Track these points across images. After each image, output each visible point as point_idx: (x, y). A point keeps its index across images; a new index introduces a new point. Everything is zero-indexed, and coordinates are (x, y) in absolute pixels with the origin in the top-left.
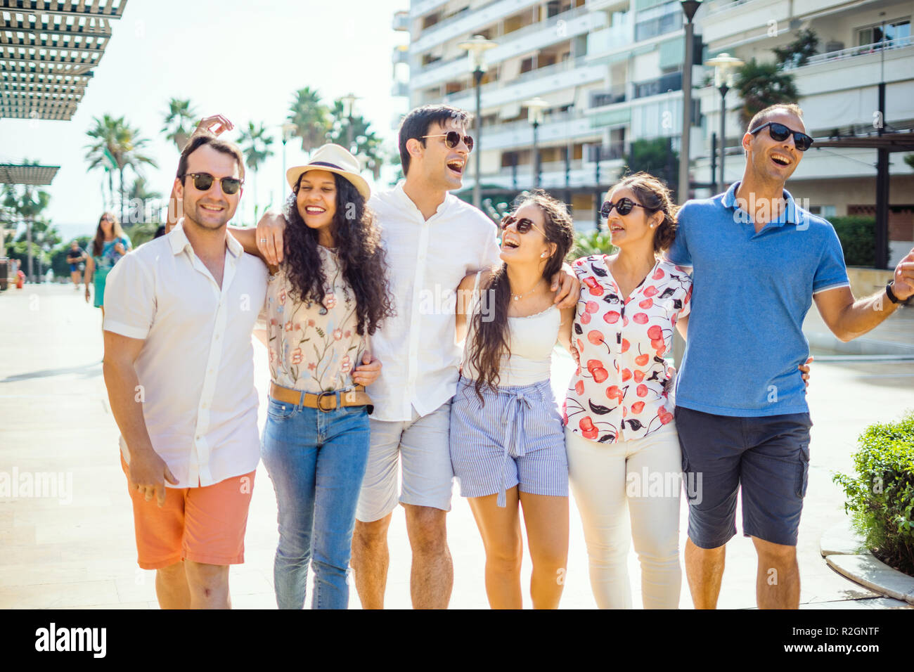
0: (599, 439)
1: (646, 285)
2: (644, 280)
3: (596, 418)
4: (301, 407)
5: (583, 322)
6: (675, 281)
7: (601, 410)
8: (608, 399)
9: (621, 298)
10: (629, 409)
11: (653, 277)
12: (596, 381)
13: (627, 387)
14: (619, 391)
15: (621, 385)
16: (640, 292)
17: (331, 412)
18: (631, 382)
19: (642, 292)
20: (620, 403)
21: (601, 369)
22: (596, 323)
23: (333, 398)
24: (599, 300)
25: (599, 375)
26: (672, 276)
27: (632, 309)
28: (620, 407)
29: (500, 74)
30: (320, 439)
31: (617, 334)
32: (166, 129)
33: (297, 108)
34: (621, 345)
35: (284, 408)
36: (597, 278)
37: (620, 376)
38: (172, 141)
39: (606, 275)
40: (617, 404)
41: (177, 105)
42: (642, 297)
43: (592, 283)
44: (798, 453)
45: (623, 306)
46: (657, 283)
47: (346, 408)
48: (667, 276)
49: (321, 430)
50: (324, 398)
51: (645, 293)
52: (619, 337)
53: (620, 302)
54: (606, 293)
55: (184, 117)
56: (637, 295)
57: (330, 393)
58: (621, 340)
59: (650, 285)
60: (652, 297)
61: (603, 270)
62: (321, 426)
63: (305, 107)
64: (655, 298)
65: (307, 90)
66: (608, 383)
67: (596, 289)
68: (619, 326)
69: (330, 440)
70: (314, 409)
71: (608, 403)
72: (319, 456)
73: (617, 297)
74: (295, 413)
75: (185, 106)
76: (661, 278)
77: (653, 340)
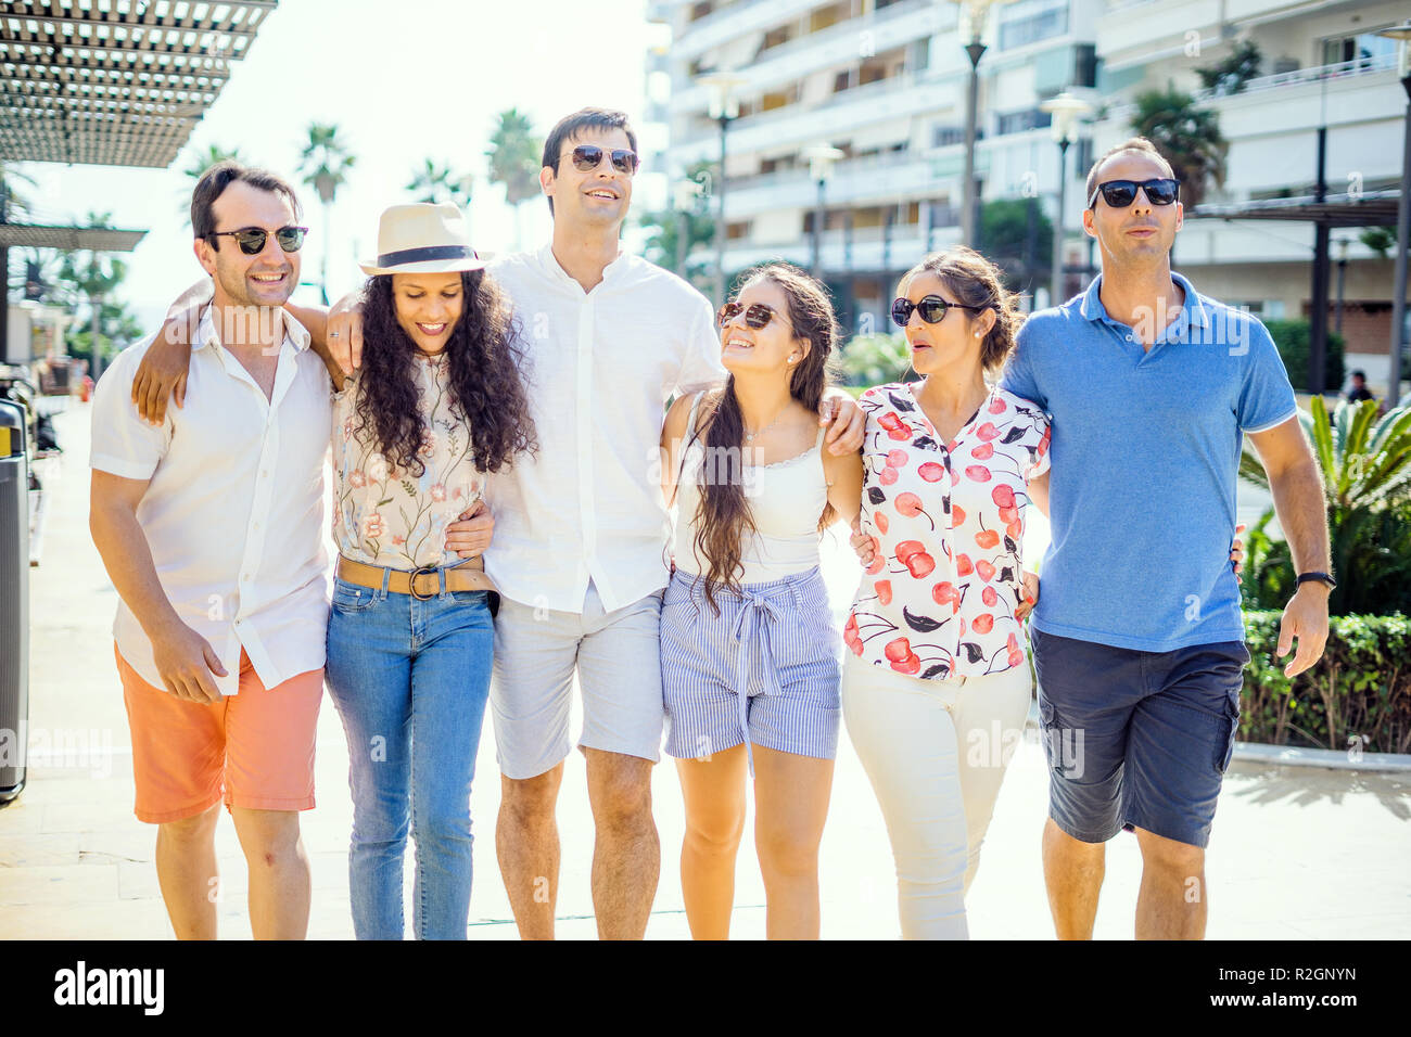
0: (922, 672)
1: (979, 421)
2: (976, 414)
3: (916, 637)
4: (384, 593)
5: (885, 482)
6: (1023, 416)
7: (924, 624)
8: (937, 605)
9: (939, 442)
10: (969, 624)
11: (990, 410)
12: (915, 576)
13: (967, 586)
14: (954, 591)
15: (956, 581)
16: (971, 431)
17: (433, 601)
18: (973, 578)
19: (975, 433)
20: (955, 611)
21: (923, 554)
22: (907, 480)
23: (434, 578)
24: (906, 446)
25: (918, 565)
26: (1019, 410)
27: (961, 459)
28: (956, 619)
29: (801, 94)
30: (415, 642)
31: (944, 497)
32: (301, 168)
33: (498, 140)
34: (951, 515)
35: (358, 593)
36: (900, 414)
37: (953, 566)
38: (311, 186)
39: (913, 410)
40: (951, 615)
41: (318, 133)
42: (975, 442)
43: (891, 422)
44: (1221, 703)
45: (945, 454)
46: (997, 420)
47: (455, 594)
48: (1011, 410)
49: (415, 629)
50: (421, 578)
51: (980, 434)
52: (946, 503)
53: (938, 449)
54: (917, 435)
55: (330, 149)
56: (968, 439)
57: (429, 570)
58: (951, 507)
59: (985, 422)
60: (993, 441)
61: (908, 403)
62: (417, 623)
63: (511, 138)
64: (996, 443)
65: (513, 113)
66: (934, 578)
67: (899, 430)
68: (945, 486)
69: (431, 644)
70: (405, 595)
71: (935, 612)
72: (415, 669)
73: (933, 441)
74: (375, 603)
75: (331, 133)
76: (1002, 411)
77: (1001, 507)
